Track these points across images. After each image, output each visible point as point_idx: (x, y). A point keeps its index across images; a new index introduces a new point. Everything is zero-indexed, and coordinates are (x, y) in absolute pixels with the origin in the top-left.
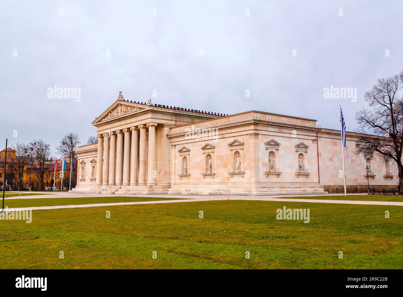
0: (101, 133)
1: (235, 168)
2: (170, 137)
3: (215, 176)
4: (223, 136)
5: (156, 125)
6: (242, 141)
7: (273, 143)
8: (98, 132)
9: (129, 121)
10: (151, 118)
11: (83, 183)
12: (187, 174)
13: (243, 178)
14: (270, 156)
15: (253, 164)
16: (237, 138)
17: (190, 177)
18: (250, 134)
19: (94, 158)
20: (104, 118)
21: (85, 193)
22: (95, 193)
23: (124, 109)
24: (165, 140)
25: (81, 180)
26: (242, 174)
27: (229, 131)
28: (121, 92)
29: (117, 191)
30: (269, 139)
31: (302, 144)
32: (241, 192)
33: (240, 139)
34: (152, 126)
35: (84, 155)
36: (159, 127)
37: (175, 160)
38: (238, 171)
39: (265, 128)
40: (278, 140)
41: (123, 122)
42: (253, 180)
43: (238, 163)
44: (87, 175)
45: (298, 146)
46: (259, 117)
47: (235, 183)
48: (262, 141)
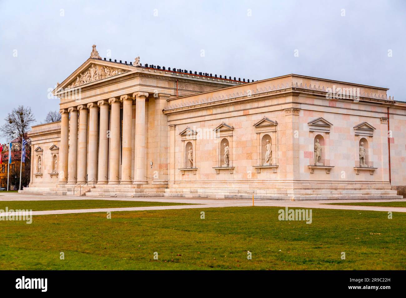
0: (66, 106)
1: (263, 159)
2: (167, 114)
3: (234, 172)
4: (246, 112)
5: (147, 95)
6: (274, 120)
7: (321, 123)
8: (61, 104)
9: (106, 89)
10: (140, 85)
11: (39, 179)
12: (192, 168)
13: (275, 174)
14: (316, 141)
15: (290, 154)
16: (267, 116)
17: (197, 172)
18: (287, 110)
19: (55, 143)
20: (70, 84)
21: (42, 195)
22: (56, 194)
23: (99, 71)
24: (160, 117)
25: (37, 176)
26: (273, 168)
27: (256, 105)
28: (94, 47)
29: (89, 191)
30: (316, 116)
31: (365, 124)
32: (273, 195)
33: (272, 117)
34: (141, 96)
35: (40, 138)
36: (150, 99)
37: (175, 147)
38: (268, 164)
39: (309, 101)
40: (328, 118)
41: (98, 91)
42: (291, 177)
43: (268, 153)
44: (45, 169)
45: (359, 128)
46: (299, 83)
47: (263, 182)
48: (305, 119)
